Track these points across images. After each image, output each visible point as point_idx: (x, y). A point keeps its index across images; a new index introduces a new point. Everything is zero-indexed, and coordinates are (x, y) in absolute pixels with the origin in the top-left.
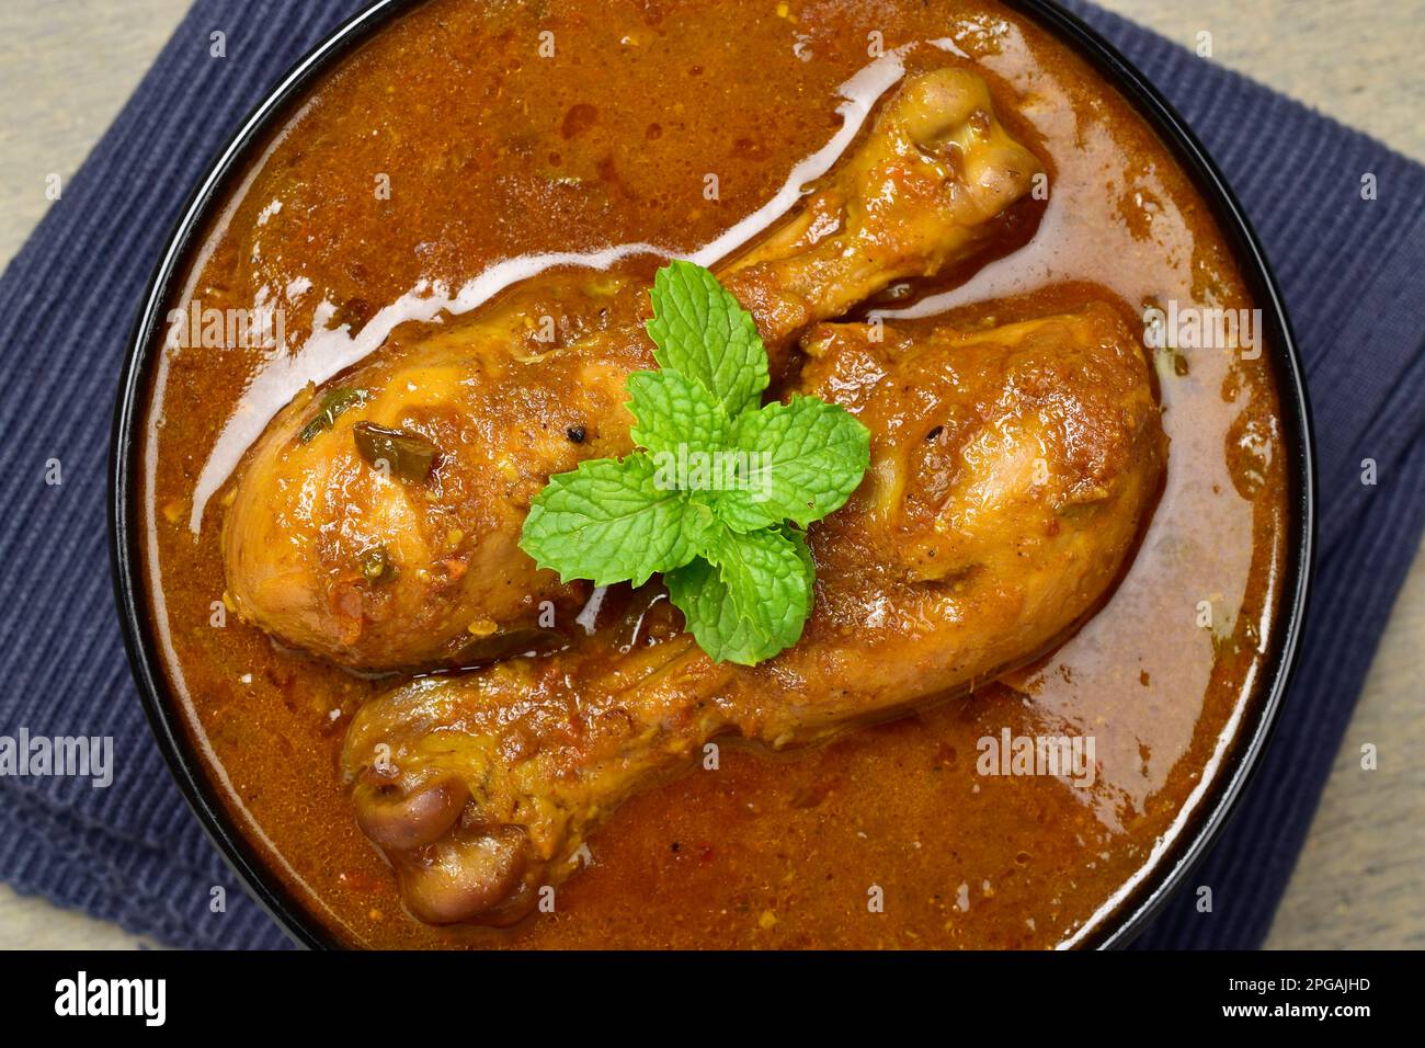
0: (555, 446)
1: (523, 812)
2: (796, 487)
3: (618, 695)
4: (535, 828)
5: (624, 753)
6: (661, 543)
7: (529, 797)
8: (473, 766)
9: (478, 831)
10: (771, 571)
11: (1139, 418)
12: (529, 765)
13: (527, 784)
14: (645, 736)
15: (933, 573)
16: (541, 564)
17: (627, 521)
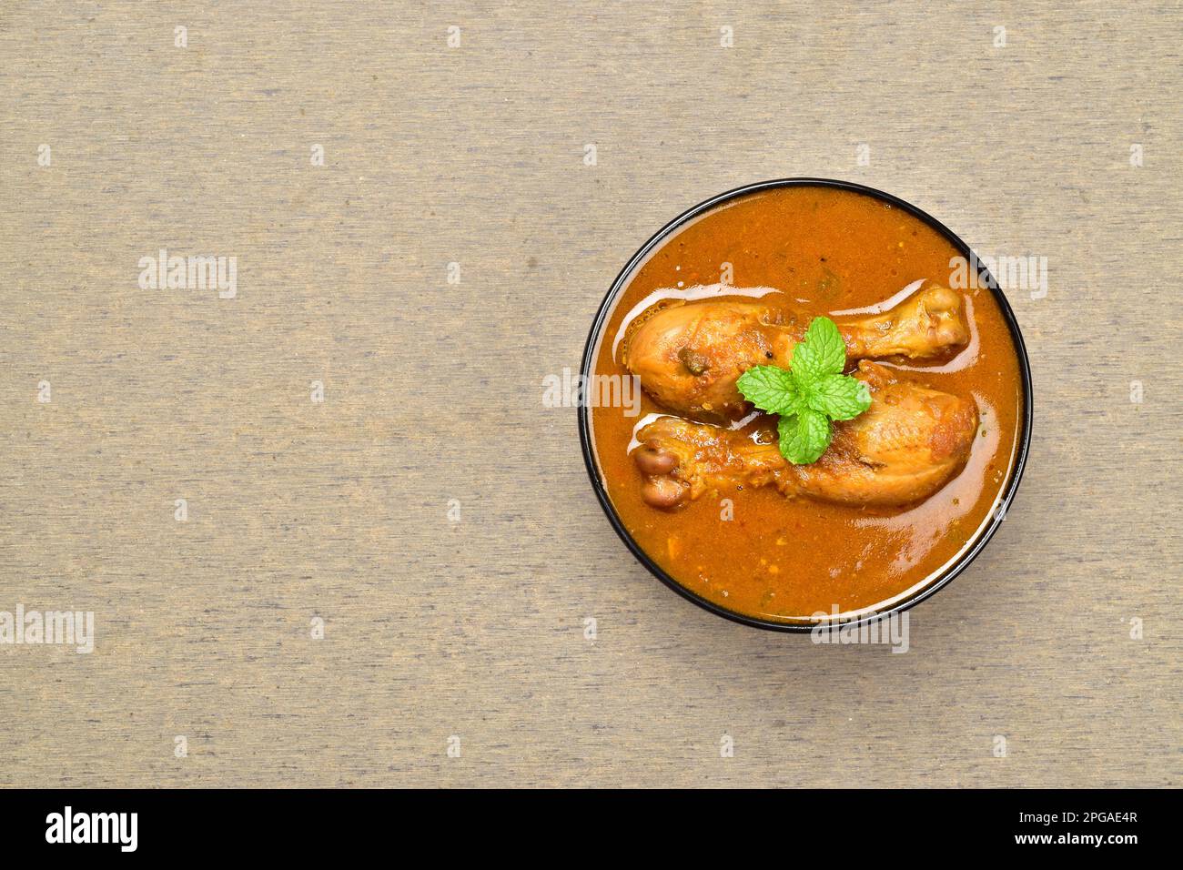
0: (761, 356)
1: (693, 479)
2: (837, 407)
3: (742, 454)
4: (694, 487)
5: (735, 476)
6: (783, 404)
7: (697, 475)
8: (684, 456)
9: (675, 478)
10: (816, 427)
11: (961, 441)
12: (702, 464)
13: (699, 471)
14: (745, 473)
15: (869, 460)
16: (741, 391)
17: (776, 392)
